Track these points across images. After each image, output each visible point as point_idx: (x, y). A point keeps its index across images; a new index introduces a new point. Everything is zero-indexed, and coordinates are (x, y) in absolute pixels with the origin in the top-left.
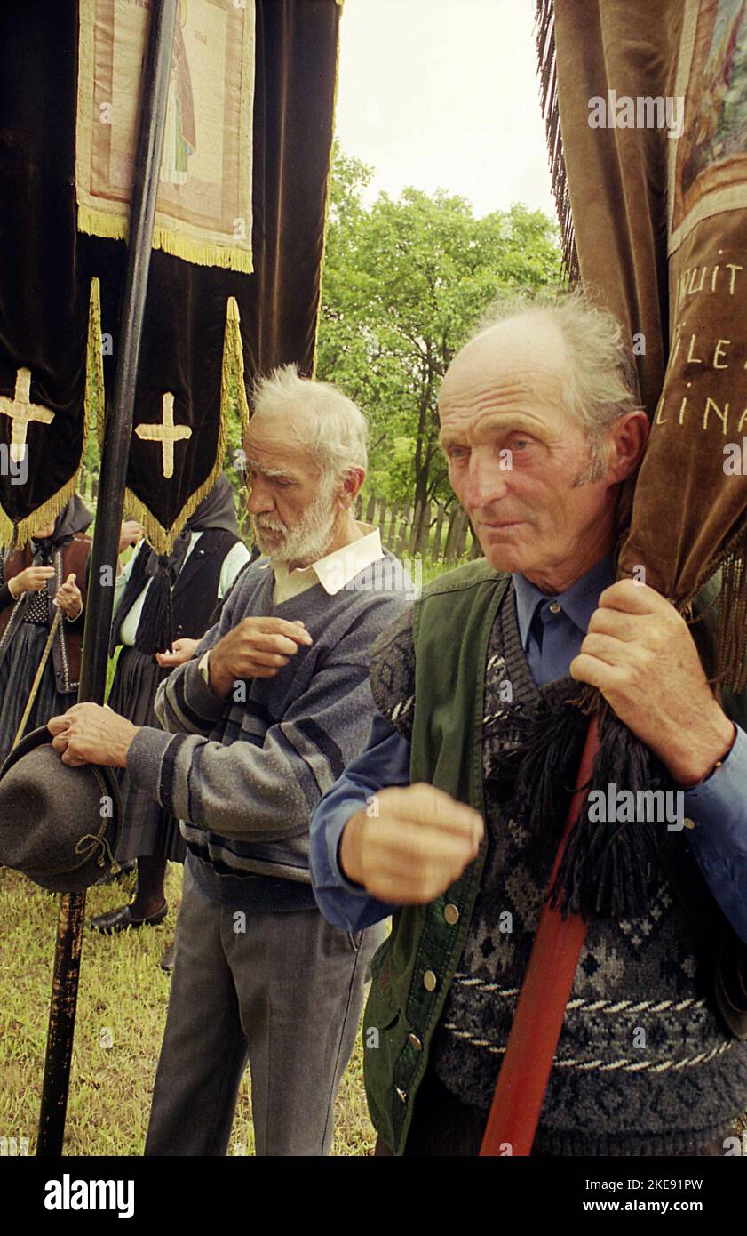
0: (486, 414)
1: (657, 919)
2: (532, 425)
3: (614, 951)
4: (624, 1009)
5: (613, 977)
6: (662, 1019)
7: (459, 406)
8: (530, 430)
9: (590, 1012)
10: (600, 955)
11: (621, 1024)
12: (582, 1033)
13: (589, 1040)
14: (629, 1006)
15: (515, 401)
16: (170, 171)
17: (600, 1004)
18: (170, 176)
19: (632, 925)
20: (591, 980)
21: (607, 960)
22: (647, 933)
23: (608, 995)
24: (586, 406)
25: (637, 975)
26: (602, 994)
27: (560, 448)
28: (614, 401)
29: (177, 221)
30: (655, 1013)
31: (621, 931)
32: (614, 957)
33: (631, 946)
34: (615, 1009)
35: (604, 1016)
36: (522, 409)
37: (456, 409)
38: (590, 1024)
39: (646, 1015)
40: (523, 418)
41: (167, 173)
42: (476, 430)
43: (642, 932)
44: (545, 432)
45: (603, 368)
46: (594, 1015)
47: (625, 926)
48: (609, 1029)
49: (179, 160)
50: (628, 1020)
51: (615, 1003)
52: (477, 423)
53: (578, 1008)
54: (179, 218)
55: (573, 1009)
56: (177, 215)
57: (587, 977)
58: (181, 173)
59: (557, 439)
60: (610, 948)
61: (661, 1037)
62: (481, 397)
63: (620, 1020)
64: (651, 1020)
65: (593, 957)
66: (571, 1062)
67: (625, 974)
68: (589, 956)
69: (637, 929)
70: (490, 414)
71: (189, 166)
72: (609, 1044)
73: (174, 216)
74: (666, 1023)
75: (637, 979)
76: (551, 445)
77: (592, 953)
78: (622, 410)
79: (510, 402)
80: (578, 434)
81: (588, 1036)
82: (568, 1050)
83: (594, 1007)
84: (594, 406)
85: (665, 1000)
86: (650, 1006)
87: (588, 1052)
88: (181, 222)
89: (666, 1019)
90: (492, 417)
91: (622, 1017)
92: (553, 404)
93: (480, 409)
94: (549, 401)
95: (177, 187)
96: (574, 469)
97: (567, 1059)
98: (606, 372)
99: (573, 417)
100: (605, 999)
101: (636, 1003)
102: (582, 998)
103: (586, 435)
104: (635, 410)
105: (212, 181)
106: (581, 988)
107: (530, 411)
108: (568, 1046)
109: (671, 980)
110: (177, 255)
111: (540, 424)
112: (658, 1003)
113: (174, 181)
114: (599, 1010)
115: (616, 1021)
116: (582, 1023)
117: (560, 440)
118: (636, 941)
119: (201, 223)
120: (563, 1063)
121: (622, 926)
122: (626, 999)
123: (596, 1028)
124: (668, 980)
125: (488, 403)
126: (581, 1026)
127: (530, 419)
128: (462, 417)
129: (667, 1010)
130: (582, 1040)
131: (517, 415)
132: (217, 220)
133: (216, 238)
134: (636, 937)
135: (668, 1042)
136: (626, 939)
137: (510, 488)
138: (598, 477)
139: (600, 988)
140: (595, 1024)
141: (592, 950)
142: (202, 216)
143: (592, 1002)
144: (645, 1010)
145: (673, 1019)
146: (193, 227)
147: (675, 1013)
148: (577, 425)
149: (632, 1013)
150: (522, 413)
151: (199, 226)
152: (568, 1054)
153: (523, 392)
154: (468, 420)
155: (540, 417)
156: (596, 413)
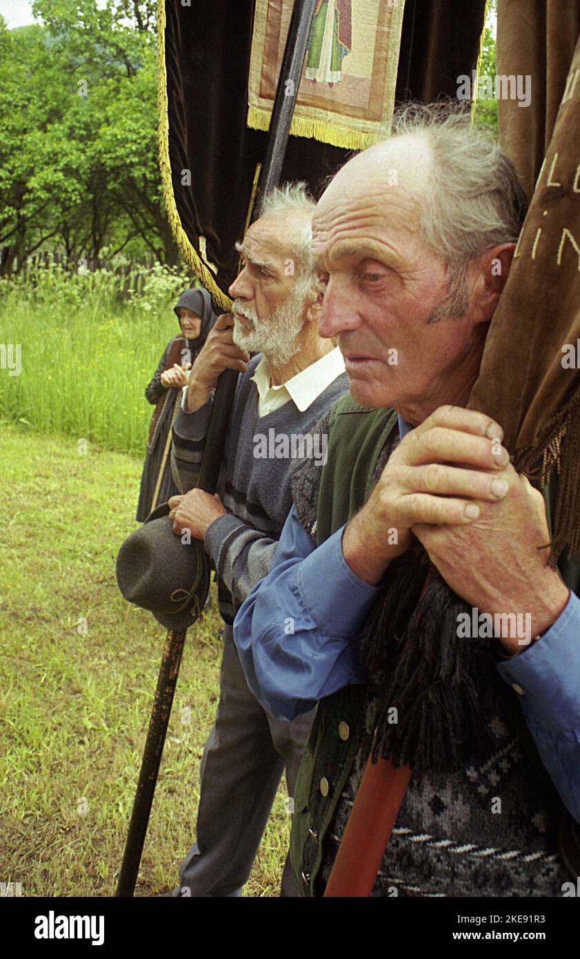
0: (339, 239)
1: (505, 771)
2: (382, 252)
3: (460, 796)
4: (469, 851)
5: (460, 820)
6: (509, 868)
7: (322, 230)
8: (381, 257)
9: (435, 849)
10: (446, 798)
11: (464, 866)
12: (426, 867)
13: (433, 874)
14: (474, 850)
15: (367, 225)
16: (325, 72)
17: (445, 843)
18: (325, 76)
19: (479, 774)
20: (438, 820)
21: (453, 804)
22: (494, 784)
23: (454, 837)
24: (446, 233)
25: (483, 822)
26: (449, 834)
27: (413, 279)
28: (483, 230)
29: (329, 113)
30: (501, 860)
31: (467, 778)
32: (460, 802)
33: (478, 795)
34: (460, 850)
35: (448, 854)
36: (373, 234)
37: (319, 233)
38: (435, 860)
39: (491, 861)
40: (374, 244)
41: (323, 73)
42: (330, 254)
43: (489, 781)
44: (396, 260)
45: (475, 193)
46: (438, 852)
47: (472, 774)
48: (453, 868)
49: (334, 61)
50: (471, 863)
51: (460, 844)
52: (331, 246)
53: (425, 842)
54: (332, 111)
55: (419, 842)
56: (329, 107)
57: (434, 815)
58: (335, 72)
59: (410, 269)
60: (457, 793)
61: (506, 884)
62: (337, 220)
63: (464, 862)
64: (495, 867)
65: (439, 799)
66: (416, 889)
67: (471, 819)
68: (436, 797)
69: (484, 778)
70: (344, 238)
71: (343, 67)
72: (452, 881)
73: (327, 109)
74: (512, 872)
75: (483, 826)
76: (404, 275)
77: (438, 795)
78: (492, 241)
79: (362, 226)
80: (437, 266)
81: (432, 871)
82: (414, 878)
83: (439, 844)
84: (456, 234)
85: (512, 850)
86: (496, 853)
87: (432, 885)
88: (333, 113)
89: (512, 868)
90: (343, 241)
91: (466, 859)
92: (409, 230)
93: (336, 232)
94: (406, 227)
95: (331, 85)
96: (428, 303)
97: (414, 886)
98: (475, 197)
99: (431, 245)
100: (451, 839)
101: (483, 848)
102: (429, 834)
103: (446, 266)
104: (506, 242)
105: (363, 76)
106: (428, 824)
107: (380, 236)
108: (414, 875)
109: (520, 832)
110: (326, 141)
111: (392, 252)
112: (505, 851)
113: (328, 80)
114: (443, 848)
115: (459, 862)
116: (427, 857)
117: (414, 271)
118: (482, 789)
119: (350, 113)
120: (410, 888)
121: (468, 773)
122: (471, 843)
123: (439, 865)
124: (516, 831)
125: (343, 226)
126: (425, 861)
127: (381, 245)
128: (322, 241)
129: (514, 859)
130: (426, 873)
131: (370, 240)
132: (364, 110)
133: (361, 125)
134: (483, 786)
135: (513, 890)
136: (473, 787)
137: (364, 320)
138: (459, 313)
139: (446, 828)
140: (439, 860)
141: (439, 791)
142: (351, 107)
143: (439, 840)
144: (490, 856)
145: (520, 869)
146: (344, 117)
147: (521, 863)
148: (436, 255)
149: (477, 857)
150: (372, 238)
151: (349, 115)
152: (413, 882)
153: (375, 215)
154: (326, 243)
155: (391, 243)
156: (459, 243)
